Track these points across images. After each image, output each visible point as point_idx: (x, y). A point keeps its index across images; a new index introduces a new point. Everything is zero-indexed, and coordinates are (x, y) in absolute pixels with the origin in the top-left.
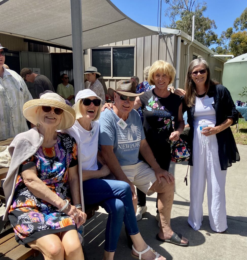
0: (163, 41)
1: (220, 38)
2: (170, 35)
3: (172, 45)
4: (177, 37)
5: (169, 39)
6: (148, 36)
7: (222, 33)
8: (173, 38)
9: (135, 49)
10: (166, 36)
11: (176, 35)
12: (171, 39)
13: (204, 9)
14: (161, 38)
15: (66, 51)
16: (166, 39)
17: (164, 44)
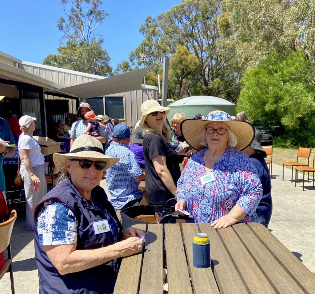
0: (145, 93)
1: (115, 70)
2: (151, 90)
3: (152, 97)
4: (155, 91)
5: (150, 92)
6: (134, 91)
7: (117, 65)
8: (153, 92)
9: (124, 98)
10: (147, 91)
11: (154, 90)
12: (151, 92)
13: (101, 41)
14: (144, 92)
15: (60, 98)
16: (147, 92)
17: (147, 95)
